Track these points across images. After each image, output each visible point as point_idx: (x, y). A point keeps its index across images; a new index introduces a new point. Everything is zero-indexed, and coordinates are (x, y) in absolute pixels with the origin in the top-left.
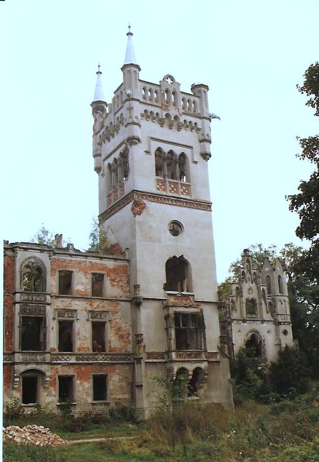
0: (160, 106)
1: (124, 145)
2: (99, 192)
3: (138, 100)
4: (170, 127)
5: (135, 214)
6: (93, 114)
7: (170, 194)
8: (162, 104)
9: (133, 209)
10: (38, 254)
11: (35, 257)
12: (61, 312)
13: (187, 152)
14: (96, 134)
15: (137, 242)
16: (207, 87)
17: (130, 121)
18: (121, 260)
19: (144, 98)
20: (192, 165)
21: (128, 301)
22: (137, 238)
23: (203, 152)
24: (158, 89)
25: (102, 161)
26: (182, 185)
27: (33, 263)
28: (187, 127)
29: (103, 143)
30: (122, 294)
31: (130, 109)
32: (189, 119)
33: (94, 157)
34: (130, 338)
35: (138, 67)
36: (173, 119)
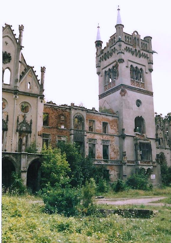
0: (132, 45)
1: (115, 63)
2: (99, 84)
3: (123, 42)
4: (136, 56)
5: (122, 96)
6: (96, 47)
7: (136, 87)
8: (133, 45)
9: (121, 93)
10: (81, 112)
11: (80, 113)
12: (90, 140)
13: (143, 68)
14: (97, 56)
15: (123, 109)
16: (151, 38)
17: (120, 51)
18: (115, 117)
19: (126, 41)
20: (145, 74)
21: (118, 136)
22: (123, 107)
23: (150, 68)
24: (131, 37)
25: (101, 70)
26: (141, 83)
27: (79, 116)
28: (143, 56)
29: (102, 61)
30: (115, 132)
31: (120, 46)
32: (144, 52)
33: (96, 67)
34: (119, 153)
35: (123, 26)
36: (138, 52)
